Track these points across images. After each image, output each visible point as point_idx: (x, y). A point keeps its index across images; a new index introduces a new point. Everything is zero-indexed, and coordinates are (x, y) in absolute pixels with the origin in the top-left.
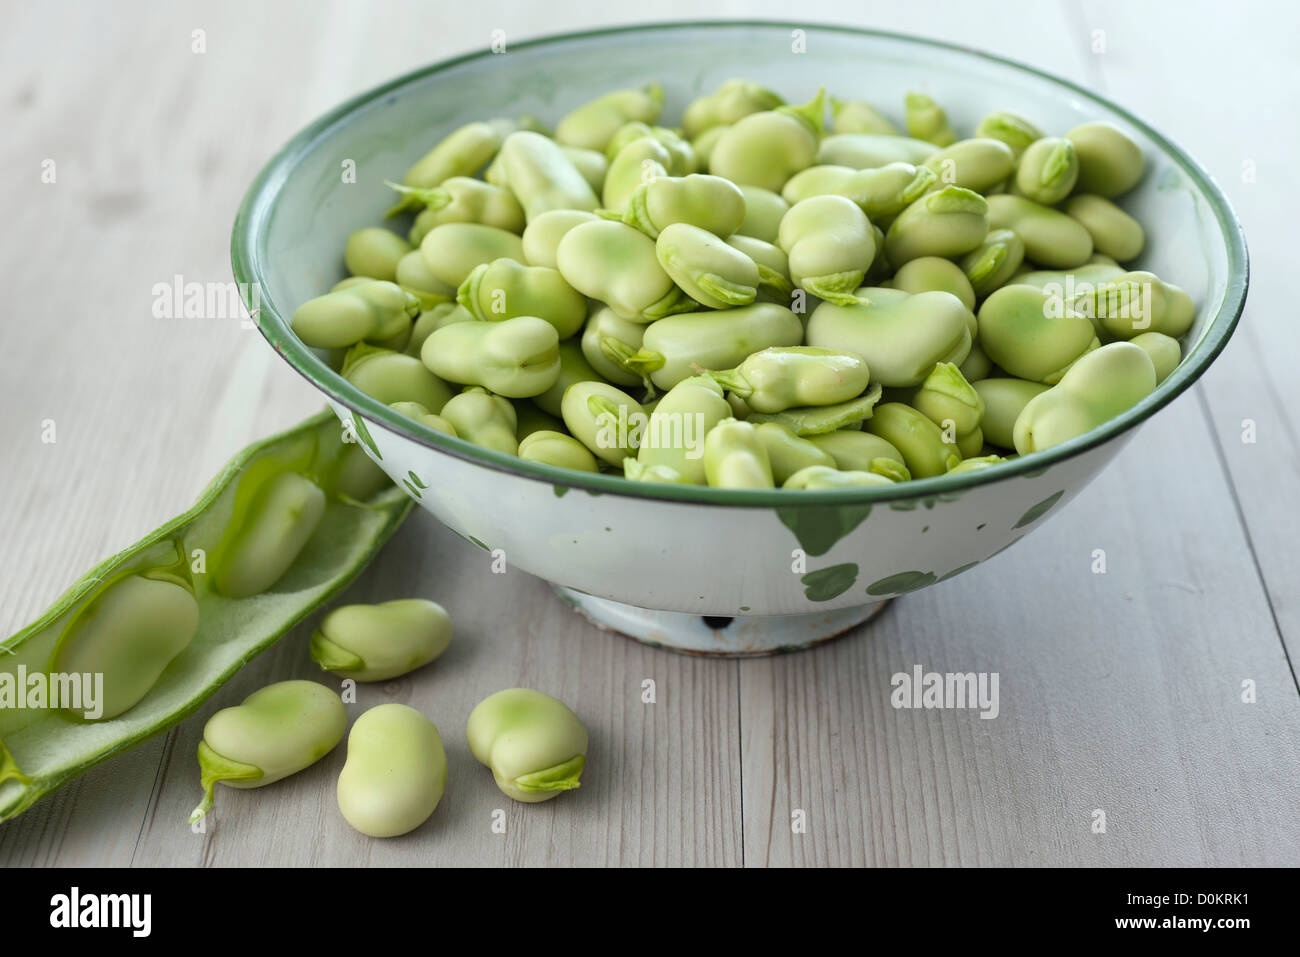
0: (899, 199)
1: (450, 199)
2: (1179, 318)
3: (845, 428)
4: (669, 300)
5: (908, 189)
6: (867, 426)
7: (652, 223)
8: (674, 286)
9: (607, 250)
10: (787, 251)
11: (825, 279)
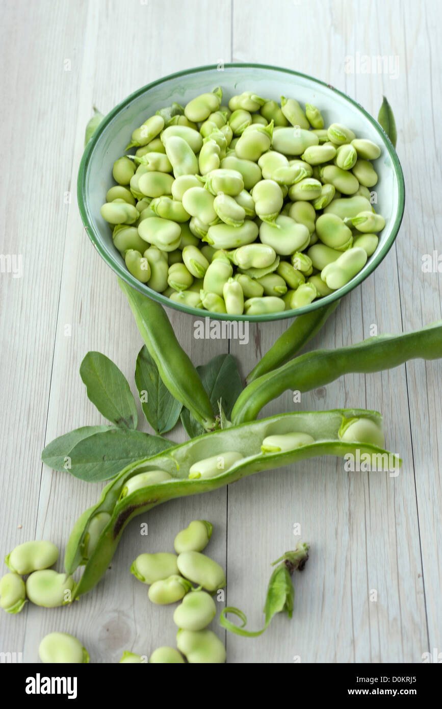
0: (293, 182)
1: (148, 163)
2: (379, 228)
3: (268, 274)
4: (217, 220)
5: (296, 179)
6: (276, 272)
7: (213, 190)
8: (218, 217)
9: (198, 201)
10: (255, 201)
11: (266, 217)
